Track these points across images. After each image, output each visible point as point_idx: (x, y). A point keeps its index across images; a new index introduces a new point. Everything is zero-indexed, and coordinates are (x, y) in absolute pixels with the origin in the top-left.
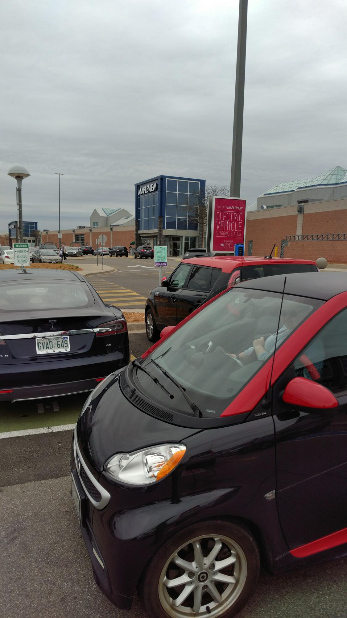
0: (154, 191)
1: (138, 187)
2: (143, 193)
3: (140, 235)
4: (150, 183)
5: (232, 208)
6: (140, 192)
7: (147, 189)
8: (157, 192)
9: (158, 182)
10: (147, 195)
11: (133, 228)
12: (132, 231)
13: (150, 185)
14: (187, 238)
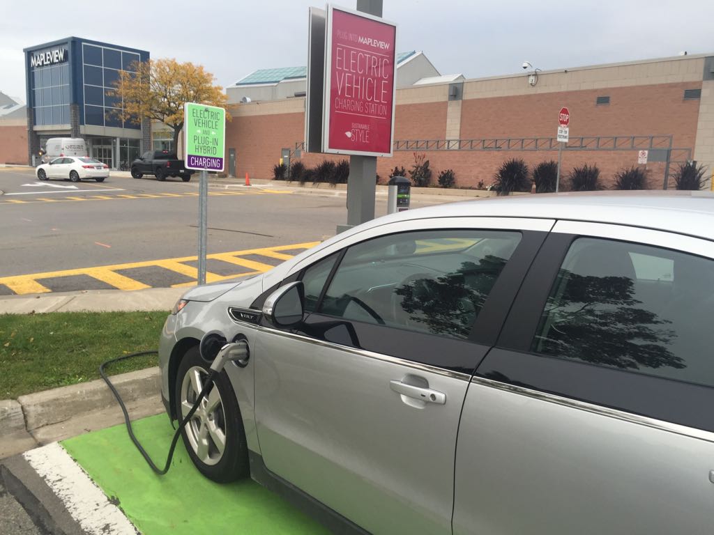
0: (61, 62)
1: (30, 53)
2: (41, 64)
3: (38, 134)
4: (52, 49)
5: (368, 41)
6: (33, 62)
7: (48, 58)
8: (66, 65)
9: (68, 47)
10: (49, 68)
11: (24, 122)
12: (22, 127)
13: (53, 52)
14: (123, 142)
